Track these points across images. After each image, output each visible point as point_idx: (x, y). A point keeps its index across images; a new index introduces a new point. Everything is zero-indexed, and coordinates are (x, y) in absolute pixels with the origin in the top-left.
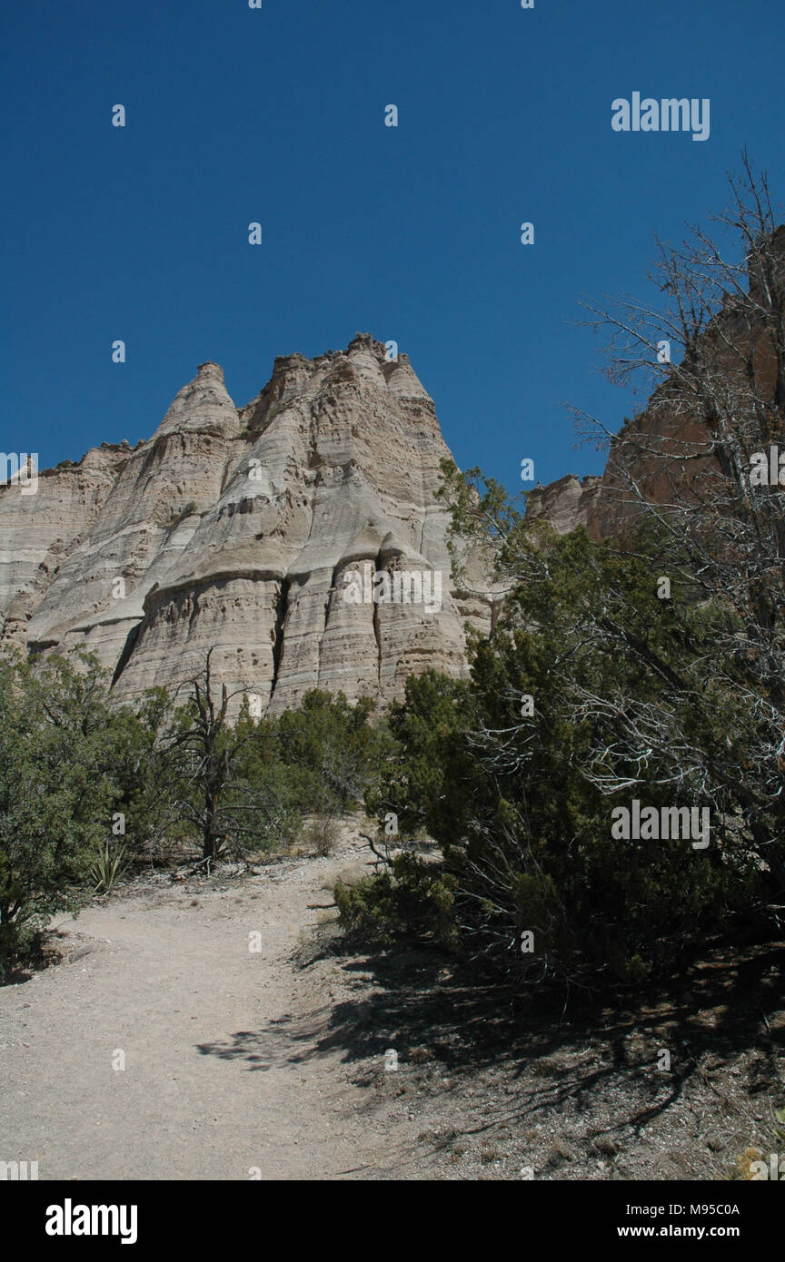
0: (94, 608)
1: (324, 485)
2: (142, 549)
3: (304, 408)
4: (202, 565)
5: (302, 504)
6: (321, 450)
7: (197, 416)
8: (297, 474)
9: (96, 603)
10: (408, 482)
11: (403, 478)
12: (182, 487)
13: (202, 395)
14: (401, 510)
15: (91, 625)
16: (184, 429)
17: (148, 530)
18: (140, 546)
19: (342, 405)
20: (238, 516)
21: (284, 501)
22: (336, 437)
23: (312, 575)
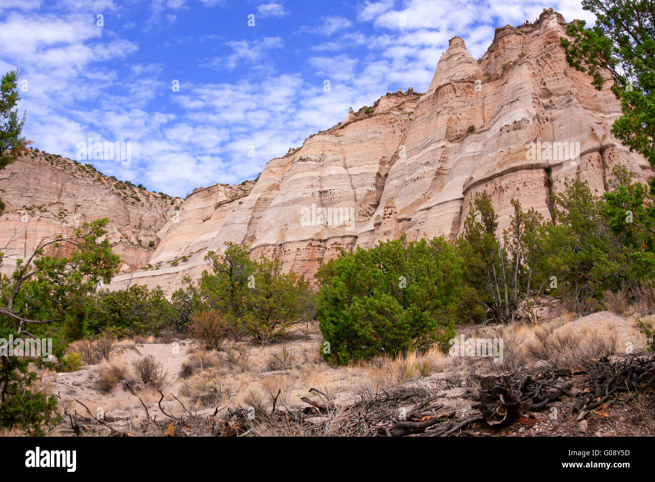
0: (423, 196)
1: (556, 108)
2: (444, 157)
3: (533, 61)
4: (499, 164)
5: (545, 121)
6: (550, 87)
7: (459, 71)
8: (539, 103)
9: (424, 193)
10: (597, 100)
11: (594, 97)
12: (459, 116)
13: (457, 58)
14: (596, 118)
15: (430, 206)
16: (453, 81)
17: (446, 146)
18: (443, 156)
19: (555, 58)
20: (513, 133)
21: (536, 120)
22: (556, 78)
23: (564, 163)
